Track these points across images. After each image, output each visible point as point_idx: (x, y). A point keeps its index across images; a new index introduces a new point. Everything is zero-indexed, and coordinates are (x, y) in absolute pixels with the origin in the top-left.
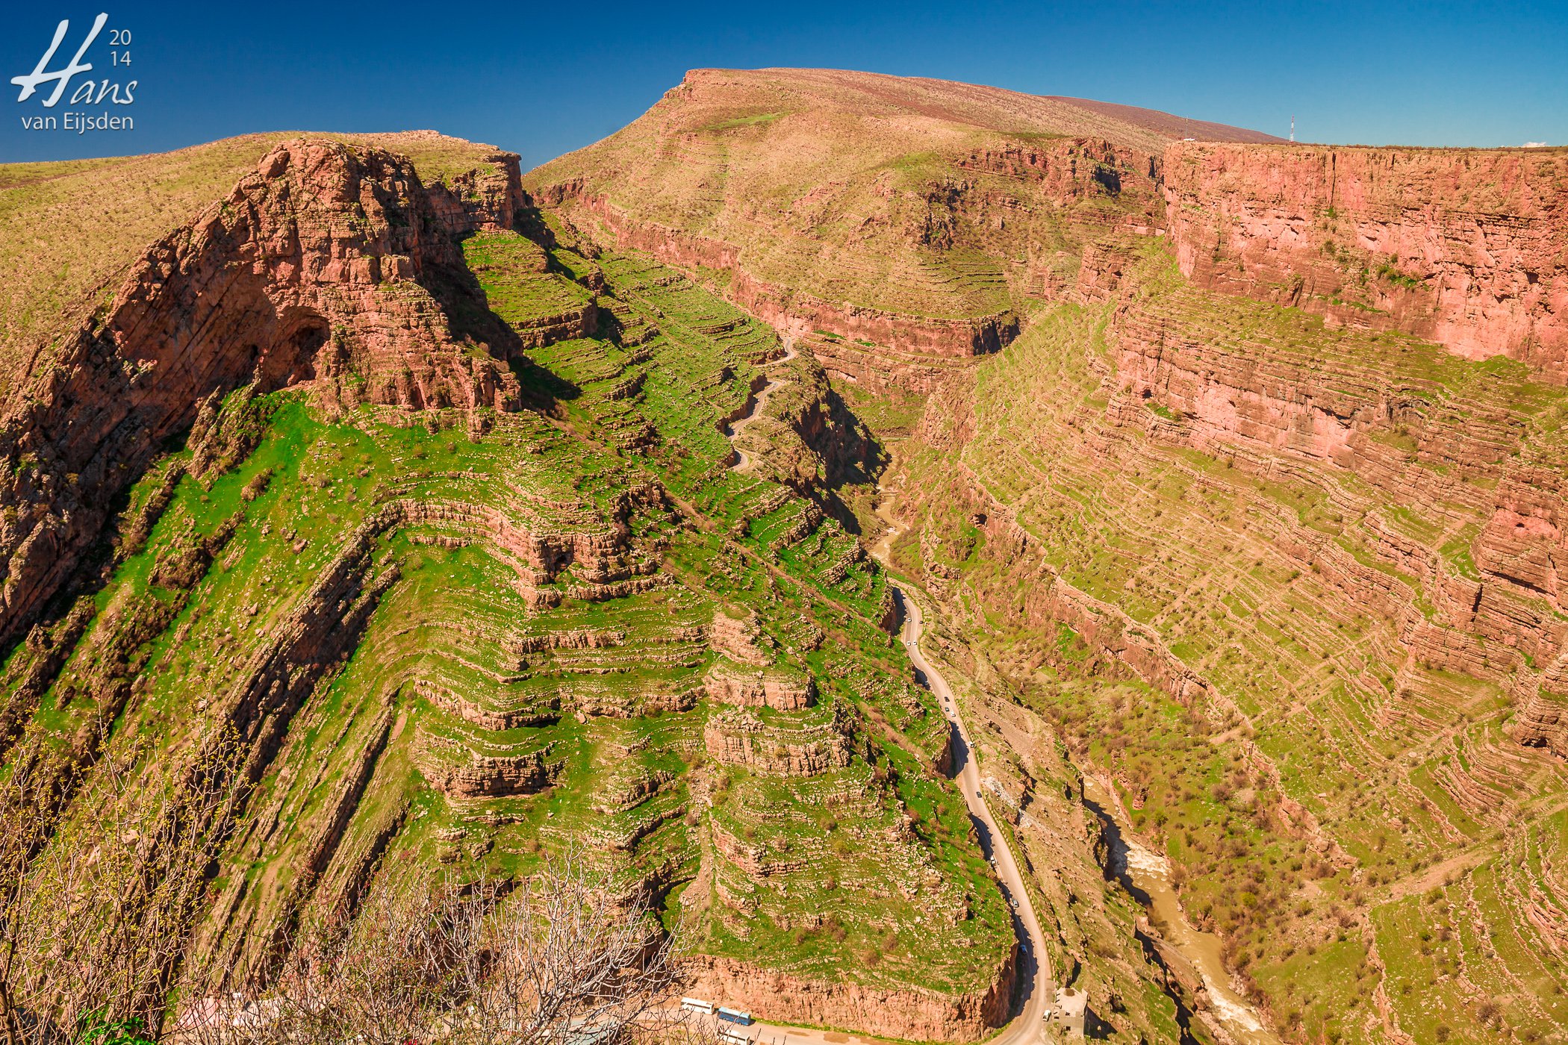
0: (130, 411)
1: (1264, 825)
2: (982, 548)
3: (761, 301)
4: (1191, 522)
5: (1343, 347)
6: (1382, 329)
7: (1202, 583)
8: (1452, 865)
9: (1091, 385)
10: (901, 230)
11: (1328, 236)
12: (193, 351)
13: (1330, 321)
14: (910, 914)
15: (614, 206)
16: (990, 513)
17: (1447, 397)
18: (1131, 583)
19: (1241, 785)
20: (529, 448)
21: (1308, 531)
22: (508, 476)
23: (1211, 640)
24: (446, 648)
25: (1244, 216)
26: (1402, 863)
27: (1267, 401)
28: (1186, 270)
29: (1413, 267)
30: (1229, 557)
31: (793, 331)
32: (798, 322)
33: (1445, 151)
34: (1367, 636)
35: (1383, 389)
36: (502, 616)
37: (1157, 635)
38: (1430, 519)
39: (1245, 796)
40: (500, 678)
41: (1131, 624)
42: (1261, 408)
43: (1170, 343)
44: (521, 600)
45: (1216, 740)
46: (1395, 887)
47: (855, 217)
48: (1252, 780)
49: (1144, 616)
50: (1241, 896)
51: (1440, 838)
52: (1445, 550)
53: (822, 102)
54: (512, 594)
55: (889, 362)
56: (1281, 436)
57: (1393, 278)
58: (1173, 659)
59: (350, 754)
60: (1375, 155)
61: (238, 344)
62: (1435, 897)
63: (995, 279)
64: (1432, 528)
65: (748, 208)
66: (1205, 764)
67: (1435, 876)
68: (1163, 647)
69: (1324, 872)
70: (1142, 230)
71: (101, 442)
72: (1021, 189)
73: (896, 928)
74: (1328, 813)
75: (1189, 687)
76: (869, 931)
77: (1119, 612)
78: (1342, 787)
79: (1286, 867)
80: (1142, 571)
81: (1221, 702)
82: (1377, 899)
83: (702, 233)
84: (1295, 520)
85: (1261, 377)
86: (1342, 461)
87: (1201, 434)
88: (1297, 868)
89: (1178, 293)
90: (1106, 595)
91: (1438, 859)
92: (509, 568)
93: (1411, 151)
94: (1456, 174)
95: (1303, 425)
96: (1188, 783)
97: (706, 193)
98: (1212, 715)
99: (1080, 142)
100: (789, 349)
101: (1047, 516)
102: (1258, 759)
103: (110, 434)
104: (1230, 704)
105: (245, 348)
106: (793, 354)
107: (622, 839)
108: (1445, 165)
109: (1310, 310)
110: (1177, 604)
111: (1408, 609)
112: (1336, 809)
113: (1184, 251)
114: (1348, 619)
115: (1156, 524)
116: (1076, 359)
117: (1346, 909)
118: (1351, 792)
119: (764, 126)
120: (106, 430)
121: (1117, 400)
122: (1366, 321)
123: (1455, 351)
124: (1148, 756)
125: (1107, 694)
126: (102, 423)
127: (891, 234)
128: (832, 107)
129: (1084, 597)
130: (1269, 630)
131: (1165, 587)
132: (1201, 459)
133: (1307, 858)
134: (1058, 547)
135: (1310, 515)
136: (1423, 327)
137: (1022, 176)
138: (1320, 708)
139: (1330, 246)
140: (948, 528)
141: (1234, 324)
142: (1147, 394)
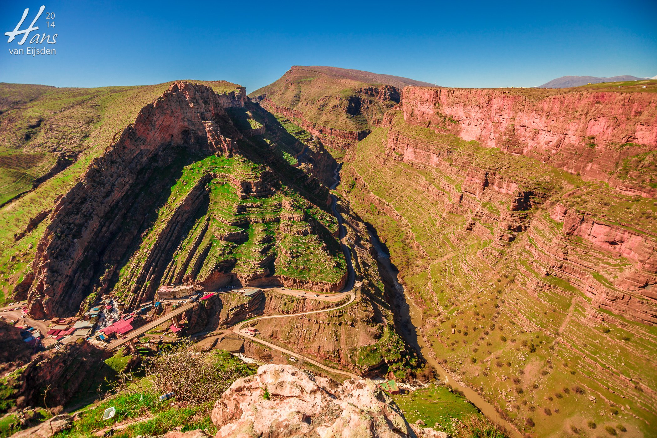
0: (141, 150)
1: (411, 247)
2: (356, 186)
3: (308, 126)
4: (402, 179)
5: (438, 138)
6: (448, 134)
7: (403, 194)
8: (449, 256)
9: (382, 147)
10: (342, 108)
11: (438, 110)
12: (156, 135)
13: (436, 131)
14: (324, 266)
15: (273, 101)
16: (358, 177)
17: (460, 150)
18: (387, 194)
19: (407, 239)
20: (240, 161)
21: (427, 182)
22: (235, 167)
23: (404, 207)
24: (221, 207)
25: (419, 105)
26: (439, 255)
27: (420, 151)
28: (405, 119)
29: (456, 118)
30: (409, 188)
31: (315, 133)
32: (317, 132)
33: (466, 89)
34: (437, 206)
35: (446, 148)
36: (233, 200)
37: (392, 206)
38: (454, 179)
39: (408, 241)
40: (232, 214)
41: (386, 203)
42: (419, 153)
43: (400, 137)
44: (238, 196)
45: (403, 229)
46: (436, 261)
47: (331, 105)
48: (409, 238)
49: (390, 201)
50: (404, 263)
51: (447, 250)
52: (456, 186)
53: (324, 75)
54: (236, 195)
55: (338, 141)
56: (423, 159)
57: (452, 121)
58: (395, 211)
59: (198, 232)
60: (449, 90)
61: (168, 134)
62: (445, 263)
63: (365, 121)
64: (454, 181)
65: (306, 102)
66: (400, 234)
67: (445, 258)
68: (393, 209)
69: (422, 258)
70: (398, 109)
71: (134, 158)
72: (372, 98)
73: (320, 268)
74: (424, 245)
75: (398, 217)
76: (314, 269)
77: (384, 201)
78: (428, 239)
79: (414, 257)
80: (390, 191)
81: (405, 220)
82: (433, 263)
83: (295, 109)
84: (424, 179)
85: (419, 145)
86: (437, 165)
87: (406, 158)
88: (417, 257)
89: (403, 125)
90: (382, 197)
91: (446, 255)
92: (235, 189)
93: (458, 89)
94: (468, 95)
95: (428, 156)
96: (396, 239)
97: (295, 98)
98: (402, 224)
99: (387, 86)
100: (314, 138)
101: (370, 178)
102: (411, 233)
103: (136, 156)
104: (406, 221)
105: (169, 135)
106: (315, 139)
107: (260, 250)
108: (465, 93)
109: (432, 129)
110: (397, 199)
111: (446, 199)
112: (426, 244)
113: (405, 113)
114: (434, 202)
115: (394, 180)
116: (380, 141)
117: (426, 265)
118: (430, 240)
119: (310, 81)
120: (135, 155)
121: (387, 151)
122: (445, 131)
123: (464, 139)
124: (387, 233)
125: (380, 219)
126: (134, 153)
127: (340, 109)
128: (327, 76)
129: (377, 197)
130: (416, 204)
131: (395, 195)
132: (405, 165)
133: (419, 255)
134: (372, 186)
135: (428, 178)
136: (458, 133)
137: (373, 95)
138: (426, 222)
139: (438, 113)
140: (348, 181)
141: (415, 132)
142: (394, 149)
